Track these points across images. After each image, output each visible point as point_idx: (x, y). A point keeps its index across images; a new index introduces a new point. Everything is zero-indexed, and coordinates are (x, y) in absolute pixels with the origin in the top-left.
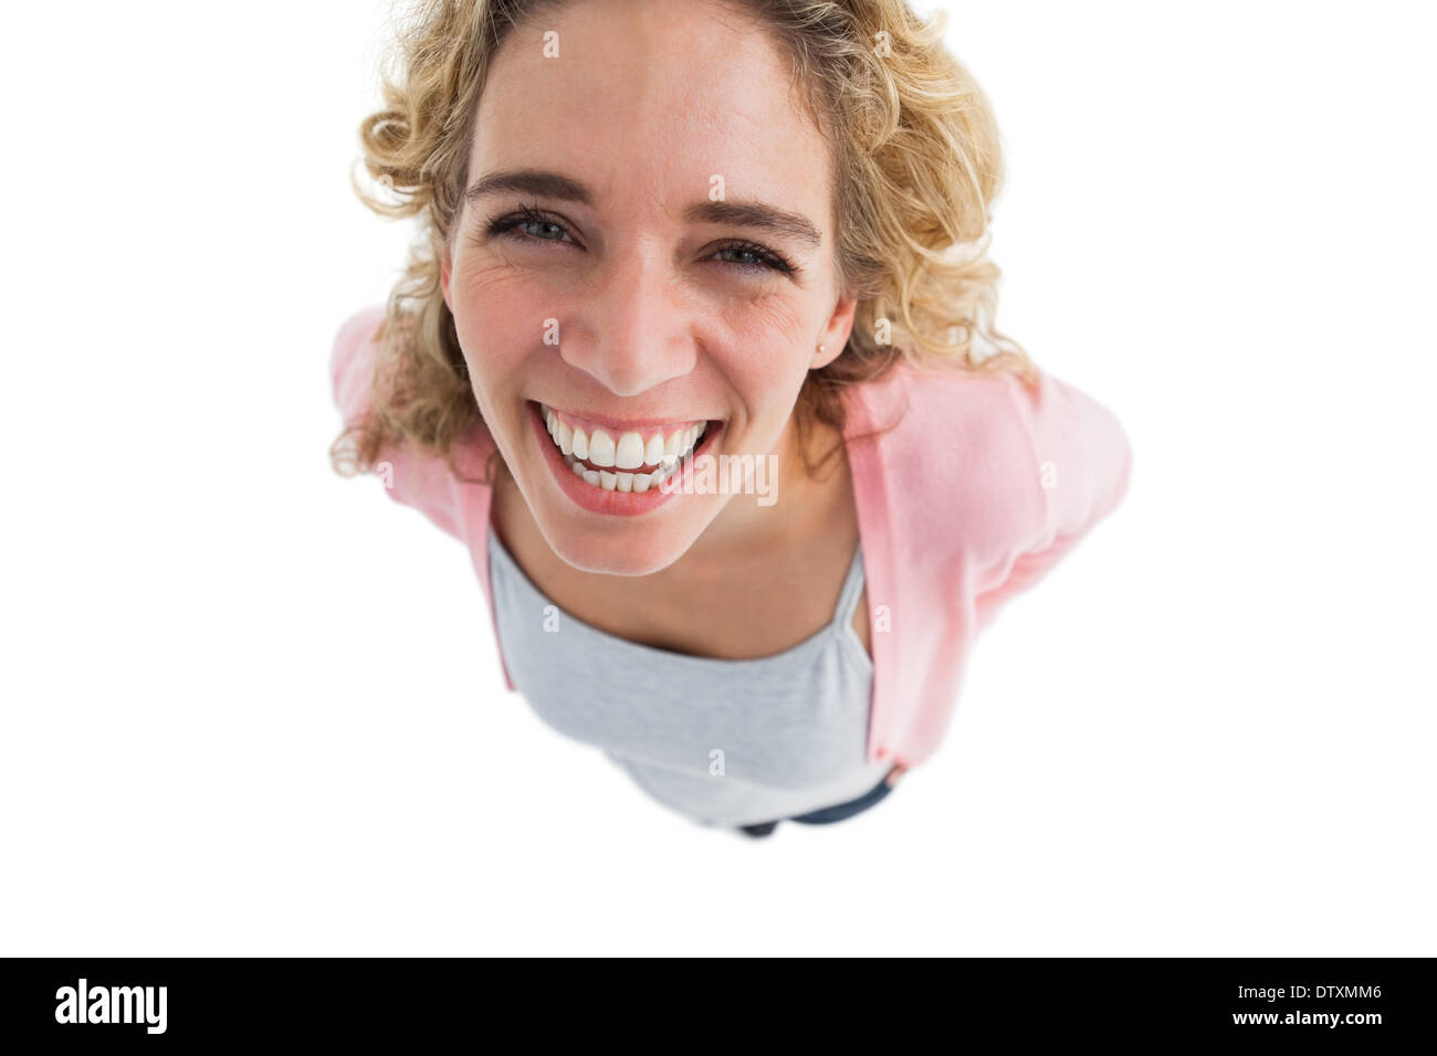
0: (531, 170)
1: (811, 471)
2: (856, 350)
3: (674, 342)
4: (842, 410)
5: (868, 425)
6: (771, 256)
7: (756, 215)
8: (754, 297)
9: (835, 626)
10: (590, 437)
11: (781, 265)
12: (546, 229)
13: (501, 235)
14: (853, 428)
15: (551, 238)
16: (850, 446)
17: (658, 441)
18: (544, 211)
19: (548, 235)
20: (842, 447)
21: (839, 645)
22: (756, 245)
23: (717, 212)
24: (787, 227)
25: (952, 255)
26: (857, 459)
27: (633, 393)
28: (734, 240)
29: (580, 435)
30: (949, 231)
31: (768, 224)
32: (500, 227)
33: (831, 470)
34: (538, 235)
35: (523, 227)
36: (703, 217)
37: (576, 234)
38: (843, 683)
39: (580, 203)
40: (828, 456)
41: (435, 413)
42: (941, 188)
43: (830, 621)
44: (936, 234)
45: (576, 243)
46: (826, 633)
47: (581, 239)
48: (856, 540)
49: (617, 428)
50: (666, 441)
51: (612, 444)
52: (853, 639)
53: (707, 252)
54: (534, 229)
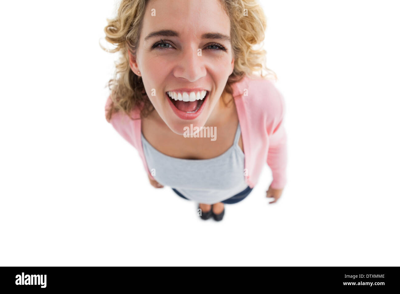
0: (163, 30)
1: (226, 105)
2: (235, 74)
3: (202, 68)
4: (232, 89)
5: (239, 92)
6: (221, 47)
7: (218, 36)
8: (218, 57)
9: (234, 146)
10: (182, 95)
11: (223, 48)
12: (165, 45)
13: (155, 48)
14: (235, 94)
15: (166, 47)
16: (235, 99)
17: (198, 93)
18: (165, 40)
19: (165, 47)
20: (233, 99)
21: (236, 151)
22: (218, 44)
23: (209, 36)
24: (224, 38)
25: (255, 47)
26: (237, 102)
27: (194, 81)
28: (213, 43)
29: (179, 94)
30: (256, 39)
31: (220, 38)
32: (155, 46)
33: (231, 104)
34: (163, 47)
35: (159, 46)
36: (205, 38)
37: (174, 45)
38: (237, 160)
39: (176, 37)
40: (230, 102)
41: (126, 102)
42: (253, 28)
43: (233, 144)
44: (253, 40)
45: (174, 48)
46: (232, 148)
47: (175, 46)
48: (238, 121)
49: (189, 91)
50: (200, 93)
51: (188, 95)
52: (239, 148)
53: (206, 46)
54: (162, 46)
